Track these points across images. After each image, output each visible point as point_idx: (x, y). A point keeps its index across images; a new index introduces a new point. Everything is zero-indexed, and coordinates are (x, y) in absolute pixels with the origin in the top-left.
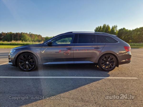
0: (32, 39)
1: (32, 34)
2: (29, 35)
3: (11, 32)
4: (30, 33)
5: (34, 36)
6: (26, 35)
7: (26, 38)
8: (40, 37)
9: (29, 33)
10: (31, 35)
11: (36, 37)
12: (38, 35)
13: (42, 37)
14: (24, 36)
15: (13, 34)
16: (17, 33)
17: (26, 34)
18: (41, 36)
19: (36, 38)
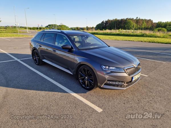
0: (138, 26)
1: (139, 19)
2: (135, 21)
3: (116, 19)
5: (141, 22)
6: (132, 21)
7: (131, 25)
8: (150, 23)
9: (135, 19)
10: (138, 21)
11: (144, 22)
12: (148, 20)
13: (154, 22)
14: (129, 22)
15: (118, 20)
16: (122, 20)
17: (132, 19)
18: (152, 21)
19: (143, 24)
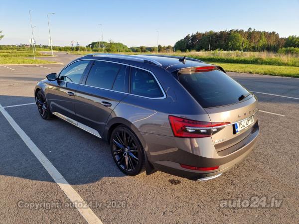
1: (254, 32)
2: (247, 35)
3: (211, 32)
4: (250, 28)
5: (258, 37)
6: (240, 35)
7: (238, 42)
8: (273, 38)
9: (247, 31)
10: (251, 35)
11: (263, 37)
12: (270, 34)
13: (280, 37)
14: (235, 37)
15: (215, 34)
16: (222, 33)
17: (241, 32)
18: (277, 36)
19: (261, 41)
